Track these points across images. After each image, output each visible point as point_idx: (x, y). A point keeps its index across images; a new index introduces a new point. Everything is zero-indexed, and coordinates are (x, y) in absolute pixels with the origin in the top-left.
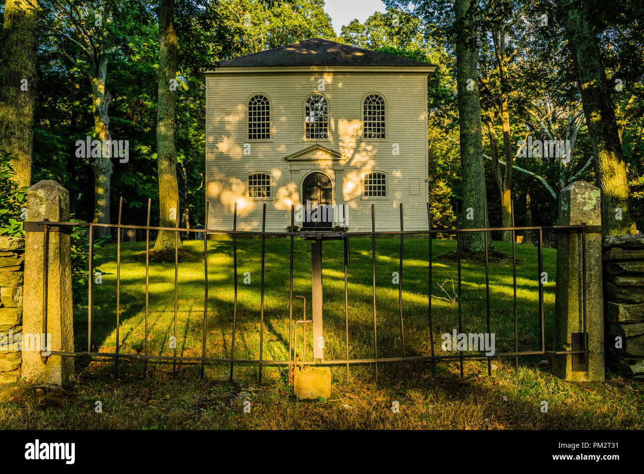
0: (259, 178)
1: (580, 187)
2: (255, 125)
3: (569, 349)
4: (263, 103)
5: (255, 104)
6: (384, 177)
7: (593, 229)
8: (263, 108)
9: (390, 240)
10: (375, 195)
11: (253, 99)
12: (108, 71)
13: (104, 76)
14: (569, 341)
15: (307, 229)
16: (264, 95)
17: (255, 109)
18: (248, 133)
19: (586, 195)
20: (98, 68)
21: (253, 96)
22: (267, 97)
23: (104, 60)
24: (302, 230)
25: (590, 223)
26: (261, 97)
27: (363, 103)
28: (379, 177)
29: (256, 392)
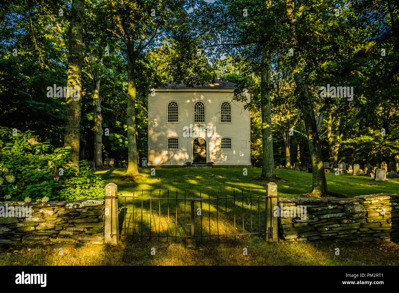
0: (173, 140)
1: (271, 184)
2: (171, 115)
3: (267, 232)
4: (175, 105)
5: (171, 105)
6: (230, 140)
7: (275, 197)
8: (175, 108)
9: (233, 169)
10: (226, 148)
11: (170, 104)
12: (101, 85)
13: (99, 88)
14: (267, 230)
15: (195, 163)
16: (175, 102)
17: (171, 108)
18: (168, 119)
19: (273, 187)
20: (95, 85)
21: (170, 102)
22: (177, 103)
23: (98, 81)
24: (193, 164)
25: (274, 195)
26: (174, 102)
27: (221, 106)
28: (228, 140)
29: (175, 245)
